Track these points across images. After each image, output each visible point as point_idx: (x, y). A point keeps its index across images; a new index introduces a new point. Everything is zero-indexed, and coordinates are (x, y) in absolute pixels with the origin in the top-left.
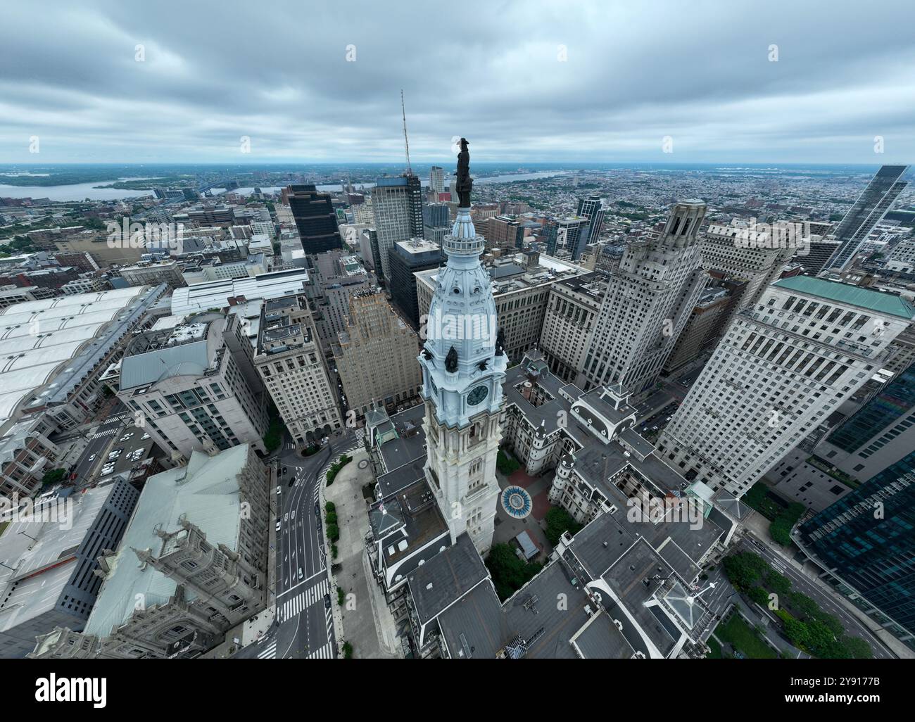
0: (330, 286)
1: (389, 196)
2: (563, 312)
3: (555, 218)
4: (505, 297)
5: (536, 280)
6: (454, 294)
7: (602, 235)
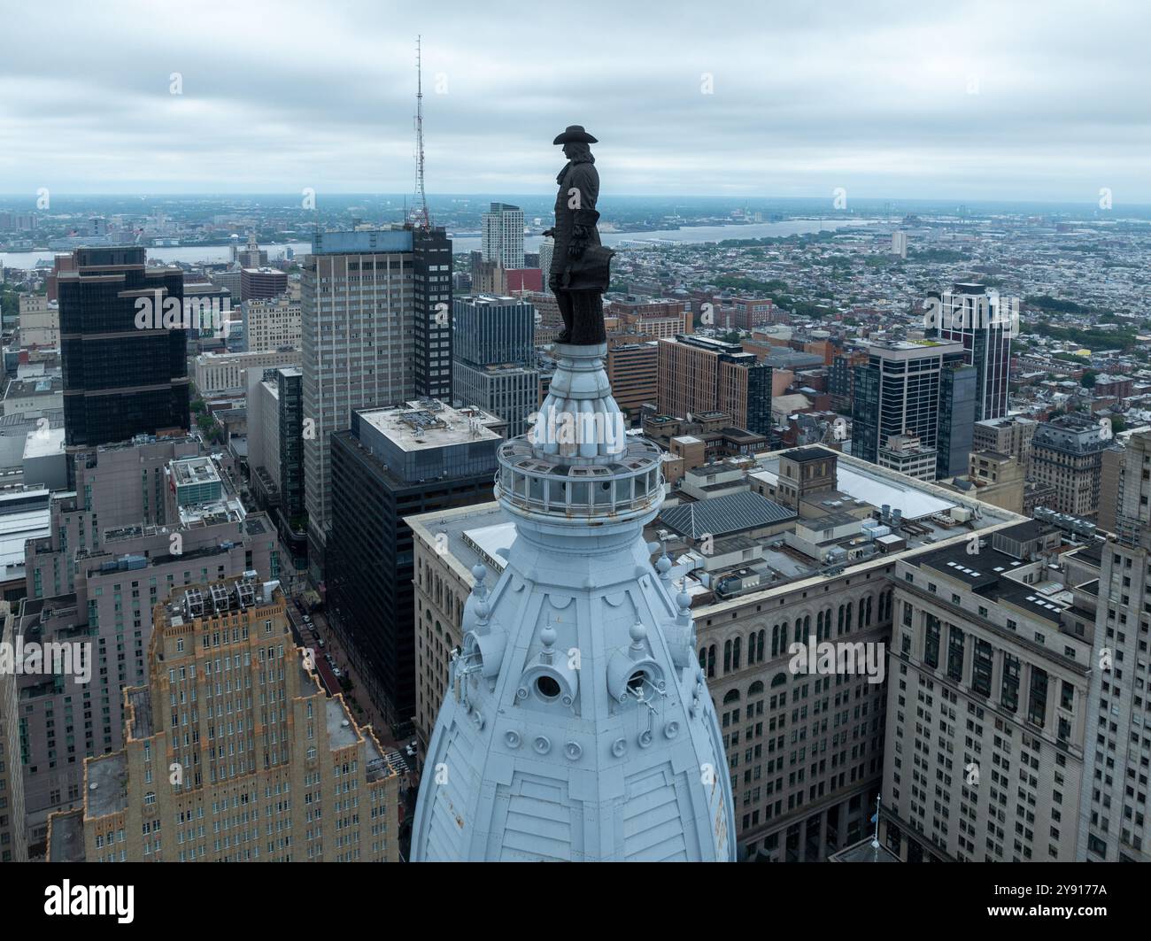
0: (107, 562)
1: (354, 280)
2: (955, 674)
3: (860, 342)
4: (734, 613)
5: (839, 550)
6: (539, 700)
7: (1015, 389)
